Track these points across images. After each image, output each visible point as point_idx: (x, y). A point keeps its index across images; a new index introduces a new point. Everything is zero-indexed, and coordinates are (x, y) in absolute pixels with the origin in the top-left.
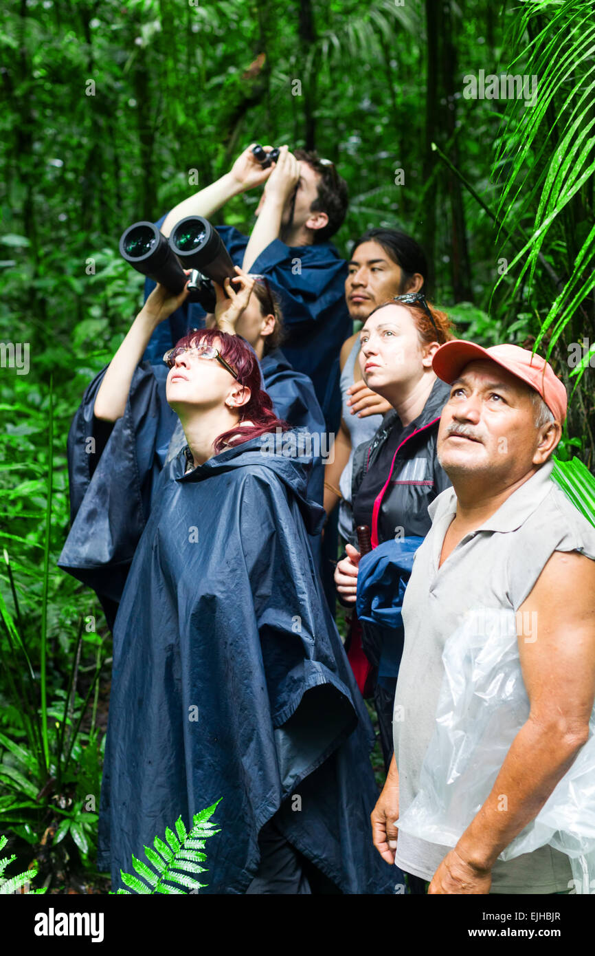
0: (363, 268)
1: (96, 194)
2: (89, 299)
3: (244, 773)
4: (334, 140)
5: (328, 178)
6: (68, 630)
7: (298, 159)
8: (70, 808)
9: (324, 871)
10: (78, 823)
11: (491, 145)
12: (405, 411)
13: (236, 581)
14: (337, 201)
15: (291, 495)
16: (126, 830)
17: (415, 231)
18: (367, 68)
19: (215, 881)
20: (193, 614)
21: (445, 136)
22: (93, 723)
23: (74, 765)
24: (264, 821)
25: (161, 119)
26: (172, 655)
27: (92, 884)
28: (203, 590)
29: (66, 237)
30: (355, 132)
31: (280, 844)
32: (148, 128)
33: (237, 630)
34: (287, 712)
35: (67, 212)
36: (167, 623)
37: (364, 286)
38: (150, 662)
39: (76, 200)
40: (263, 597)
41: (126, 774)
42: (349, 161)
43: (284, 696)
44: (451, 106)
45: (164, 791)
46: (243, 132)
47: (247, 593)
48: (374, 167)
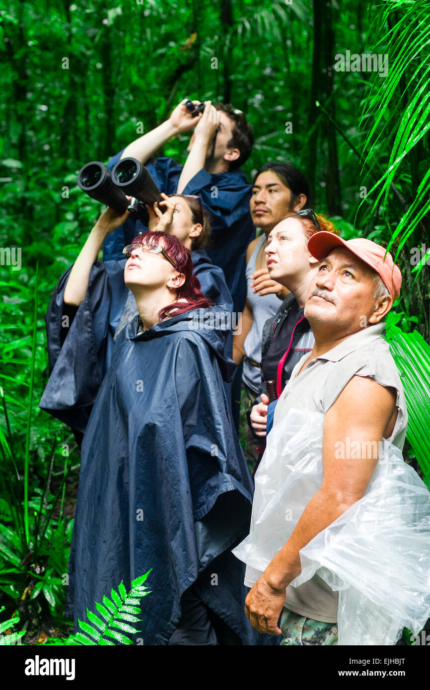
0: (263, 190)
1: (72, 131)
2: (64, 207)
3: (172, 553)
4: (245, 96)
5: (239, 123)
6: (45, 446)
7: (218, 110)
8: (42, 574)
9: (229, 624)
10: (49, 585)
11: (359, 103)
12: (299, 296)
13: (171, 414)
14: (246, 140)
15: (213, 353)
16: (85, 589)
17: (302, 163)
18: (270, 44)
19: (147, 629)
20: (139, 437)
21: (325, 95)
22: (61, 513)
23: (47, 542)
24: (186, 587)
25: (120, 78)
26: (123, 465)
27: (58, 629)
28: (147, 420)
29: (49, 161)
30: (260, 91)
31: (196, 604)
32: (110, 84)
33: (170, 450)
34: (205, 509)
35: (50, 143)
36: (120, 442)
37: (264, 203)
38: (107, 471)
39: (57, 135)
40: (190, 426)
41: (87, 549)
42: (255, 111)
43: (203, 498)
44: (330, 74)
45: (114, 563)
46: (179, 90)
47: (179, 423)
48: (273, 116)
